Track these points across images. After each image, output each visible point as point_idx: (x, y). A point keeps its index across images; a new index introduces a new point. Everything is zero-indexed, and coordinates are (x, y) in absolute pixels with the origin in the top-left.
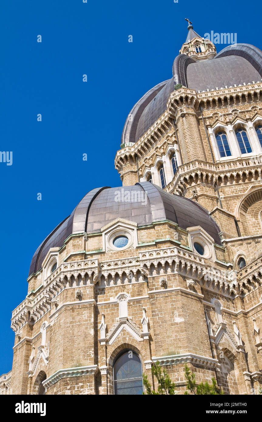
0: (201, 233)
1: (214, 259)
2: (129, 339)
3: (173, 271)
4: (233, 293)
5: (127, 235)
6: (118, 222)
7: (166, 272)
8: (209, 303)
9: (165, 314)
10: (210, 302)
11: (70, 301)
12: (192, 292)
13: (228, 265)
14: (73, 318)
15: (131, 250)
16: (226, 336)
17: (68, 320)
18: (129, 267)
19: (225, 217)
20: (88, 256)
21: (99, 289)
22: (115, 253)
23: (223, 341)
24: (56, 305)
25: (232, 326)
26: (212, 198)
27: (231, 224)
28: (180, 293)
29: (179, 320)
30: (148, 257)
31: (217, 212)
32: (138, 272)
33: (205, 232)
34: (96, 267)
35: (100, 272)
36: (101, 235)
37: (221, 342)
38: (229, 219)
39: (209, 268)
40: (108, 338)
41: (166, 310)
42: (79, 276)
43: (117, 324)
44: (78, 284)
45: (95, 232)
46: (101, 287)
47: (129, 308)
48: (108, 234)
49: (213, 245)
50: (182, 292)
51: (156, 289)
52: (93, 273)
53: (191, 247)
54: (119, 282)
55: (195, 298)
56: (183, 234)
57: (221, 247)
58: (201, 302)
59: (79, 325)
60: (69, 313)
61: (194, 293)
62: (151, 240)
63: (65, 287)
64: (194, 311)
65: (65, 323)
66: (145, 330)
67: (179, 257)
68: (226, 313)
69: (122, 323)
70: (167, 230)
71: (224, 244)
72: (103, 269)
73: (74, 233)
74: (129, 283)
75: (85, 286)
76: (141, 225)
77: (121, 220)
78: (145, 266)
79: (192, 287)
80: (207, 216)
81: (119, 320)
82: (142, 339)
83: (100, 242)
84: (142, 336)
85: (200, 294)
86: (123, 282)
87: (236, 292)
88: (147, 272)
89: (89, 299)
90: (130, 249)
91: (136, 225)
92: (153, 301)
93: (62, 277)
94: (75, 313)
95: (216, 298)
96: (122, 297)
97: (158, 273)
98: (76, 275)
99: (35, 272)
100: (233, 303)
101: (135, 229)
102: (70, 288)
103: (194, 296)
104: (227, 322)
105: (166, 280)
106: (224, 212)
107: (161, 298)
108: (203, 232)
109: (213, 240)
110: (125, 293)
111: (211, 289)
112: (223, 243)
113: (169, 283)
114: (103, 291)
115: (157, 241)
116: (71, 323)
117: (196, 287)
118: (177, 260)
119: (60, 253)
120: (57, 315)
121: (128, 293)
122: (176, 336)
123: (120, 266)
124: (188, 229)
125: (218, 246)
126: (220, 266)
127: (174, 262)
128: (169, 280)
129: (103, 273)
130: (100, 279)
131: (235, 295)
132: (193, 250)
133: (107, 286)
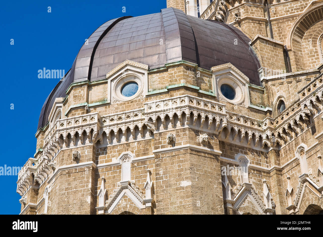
0: (232, 72)
1: (247, 104)
2: (131, 206)
3: (183, 124)
4: (266, 146)
5: (136, 80)
6: (126, 65)
7: (175, 126)
8: (232, 160)
9: (170, 176)
10: (233, 158)
11: (66, 164)
12: (206, 149)
13: (266, 110)
14: (69, 184)
15: (140, 100)
16: (250, 198)
17: (63, 186)
18: (134, 121)
19: (270, 47)
20: (91, 109)
21: (101, 149)
22: (121, 104)
23: (246, 204)
24: (54, 169)
25: (261, 185)
26: (259, 21)
27: (277, 55)
28: (189, 151)
29: (186, 183)
30: (154, 109)
31: (258, 41)
32: (145, 127)
33: (237, 70)
34: (95, 123)
35: (101, 128)
36: (107, 83)
37: (242, 206)
38: (275, 49)
39: (234, 117)
40: (107, 205)
41: (172, 172)
42: (77, 134)
43: (117, 189)
44: (76, 144)
45: (100, 79)
46: (103, 146)
47: (132, 170)
48: (115, 81)
49: (247, 85)
50: (192, 149)
51: (162, 147)
52: (92, 131)
53: (215, 91)
54: (123, 139)
55: (210, 156)
56: (205, 75)
57: (258, 87)
58: (218, 160)
59: (75, 192)
60: (65, 178)
61: (209, 150)
62: (164, 86)
63: (61, 148)
64: (206, 171)
65: (60, 190)
66: (148, 196)
67: (190, 107)
68: (254, 170)
69: (123, 188)
70: (182, 73)
71: (264, 83)
72: (105, 124)
73: (75, 81)
74: (134, 141)
75: (83, 146)
76: (153, 67)
77: (130, 62)
78: (150, 119)
79: (206, 143)
80: (247, 47)
81: (120, 184)
82: (144, 207)
83: (105, 91)
84: (145, 203)
85: (217, 151)
86: (127, 139)
87: (269, 144)
88: (153, 127)
89: (86, 162)
90: (139, 98)
91: (147, 68)
92: (158, 161)
93: (58, 136)
94: (72, 178)
95: (242, 152)
96: (126, 157)
97: (166, 127)
98: (72, 134)
99: (43, 126)
100: (267, 158)
101: (146, 73)
102: (67, 148)
103: (208, 154)
104: (255, 181)
105: (174, 135)
106: (267, 41)
107: (167, 158)
108: (234, 71)
109: (248, 80)
110: (129, 152)
111: (236, 142)
112: (262, 81)
113: (177, 140)
114: (104, 150)
115: (170, 87)
116: (67, 189)
117: (212, 142)
118: (187, 112)
119: (64, 105)
120: (54, 180)
121: (132, 152)
122: (181, 202)
123: (124, 121)
124: (213, 69)
125: (254, 86)
126: (255, 112)
127: (184, 114)
128: (178, 135)
129: (104, 129)
130: (101, 137)
131: (269, 148)
132: (218, 94)
133: (109, 145)
